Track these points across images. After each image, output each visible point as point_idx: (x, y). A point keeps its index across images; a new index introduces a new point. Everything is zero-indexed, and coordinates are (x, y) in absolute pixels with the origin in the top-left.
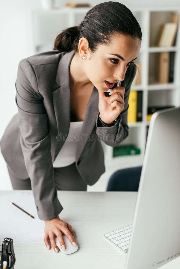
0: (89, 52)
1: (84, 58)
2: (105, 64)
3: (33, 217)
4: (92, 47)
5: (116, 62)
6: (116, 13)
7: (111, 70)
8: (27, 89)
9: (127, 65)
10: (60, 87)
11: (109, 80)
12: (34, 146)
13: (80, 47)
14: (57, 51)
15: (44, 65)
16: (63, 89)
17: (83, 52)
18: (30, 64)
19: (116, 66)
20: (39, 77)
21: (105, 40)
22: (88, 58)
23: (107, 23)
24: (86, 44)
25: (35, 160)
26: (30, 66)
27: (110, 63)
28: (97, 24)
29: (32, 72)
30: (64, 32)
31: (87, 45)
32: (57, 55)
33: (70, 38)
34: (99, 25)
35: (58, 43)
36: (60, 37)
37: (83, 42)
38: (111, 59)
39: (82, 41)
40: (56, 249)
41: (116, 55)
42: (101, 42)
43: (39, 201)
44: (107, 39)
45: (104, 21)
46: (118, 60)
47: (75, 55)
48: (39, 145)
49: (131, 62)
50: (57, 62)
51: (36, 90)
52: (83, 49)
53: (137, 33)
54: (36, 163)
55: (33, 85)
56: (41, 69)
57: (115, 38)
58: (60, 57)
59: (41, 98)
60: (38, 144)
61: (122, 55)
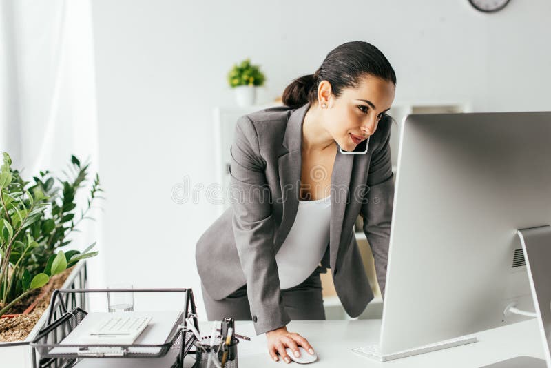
0: (331, 98)
1: (324, 106)
2: (352, 112)
3: (249, 339)
4: (336, 92)
5: (365, 109)
6: (366, 52)
7: (359, 121)
8: (246, 151)
9: (378, 117)
10: (288, 152)
11: (355, 133)
12: (253, 226)
13: (319, 93)
14: (286, 106)
15: (268, 122)
16: (292, 154)
17: (323, 99)
18: (251, 120)
19: (365, 116)
20: (261, 136)
21: (353, 83)
22: (330, 106)
23: (354, 63)
24: (328, 88)
25: (255, 245)
26: (250, 122)
27: (358, 111)
28: (342, 65)
29: (252, 129)
30: (296, 82)
31: (330, 90)
32: (286, 113)
33: (303, 88)
34: (345, 67)
35: (288, 97)
36: (290, 88)
37: (324, 86)
38: (359, 107)
39: (322, 85)
40: (286, 358)
41: (366, 101)
42: (347, 85)
43: (260, 303)
44: (356, 81)
45: (351, 62)
46: (367, 108)
47: (311, 108)
48: (261, 224)
49: (383, 114)
50: (285, 121)
51: (257, 153)
52: (323, 95)
53: (390, 77)
54: (258, 248)
55: (254, 146)
56: (264, 126)
57: (364, 80)
58: (289, 115)
59: (262, 166)
60: (259, 223)
61: (373, 102)
